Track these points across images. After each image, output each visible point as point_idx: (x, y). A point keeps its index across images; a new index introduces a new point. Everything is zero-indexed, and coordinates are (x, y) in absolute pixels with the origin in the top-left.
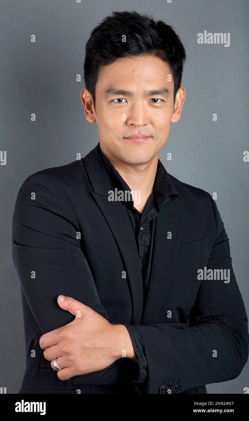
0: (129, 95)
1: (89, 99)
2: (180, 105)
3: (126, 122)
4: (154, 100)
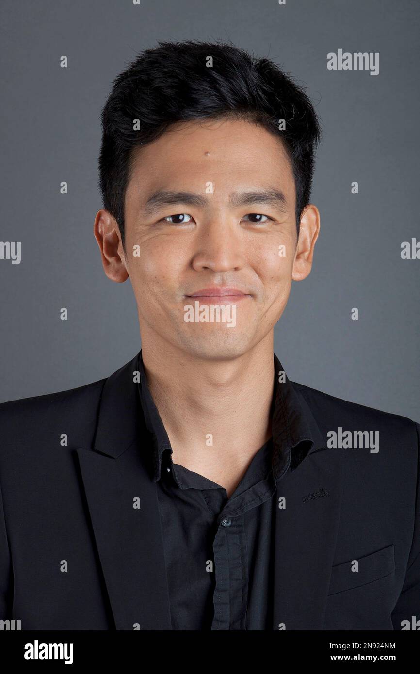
0: (198, 203)
1: (110, 234)
2: (309, 245)
3: (191, 264)
4: (253, 218)
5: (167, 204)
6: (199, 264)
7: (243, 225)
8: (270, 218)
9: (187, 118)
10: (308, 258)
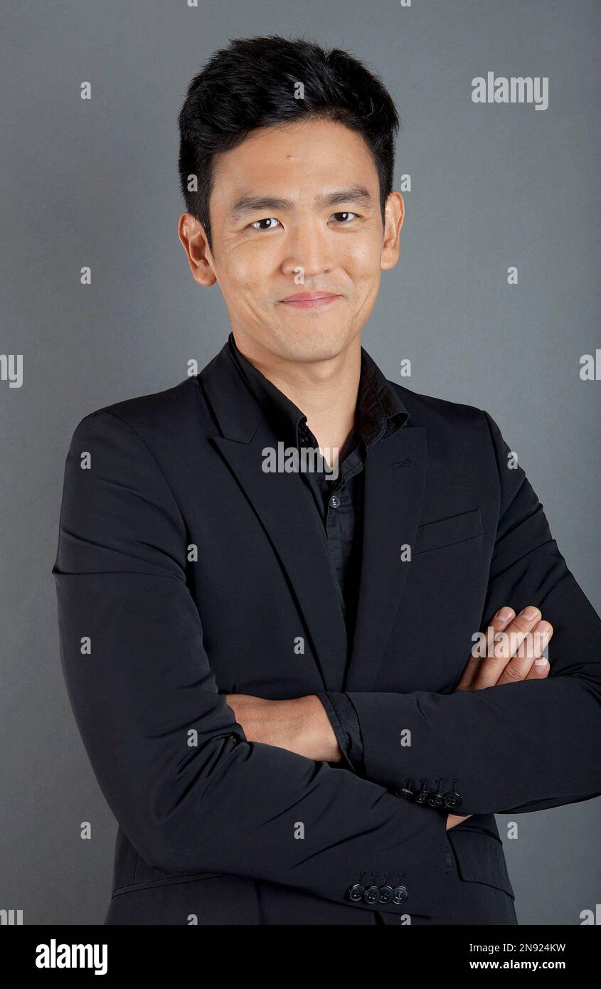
0: (284, 207)
1: (196, 236)
2: (395, 231)
3: (280, 269)
4: (340, 217)
5: (254, 210)
6: (288, 269)
7: (331, 225)
8: (357, 216)
9: (268, 124)
10: (395, 245)
